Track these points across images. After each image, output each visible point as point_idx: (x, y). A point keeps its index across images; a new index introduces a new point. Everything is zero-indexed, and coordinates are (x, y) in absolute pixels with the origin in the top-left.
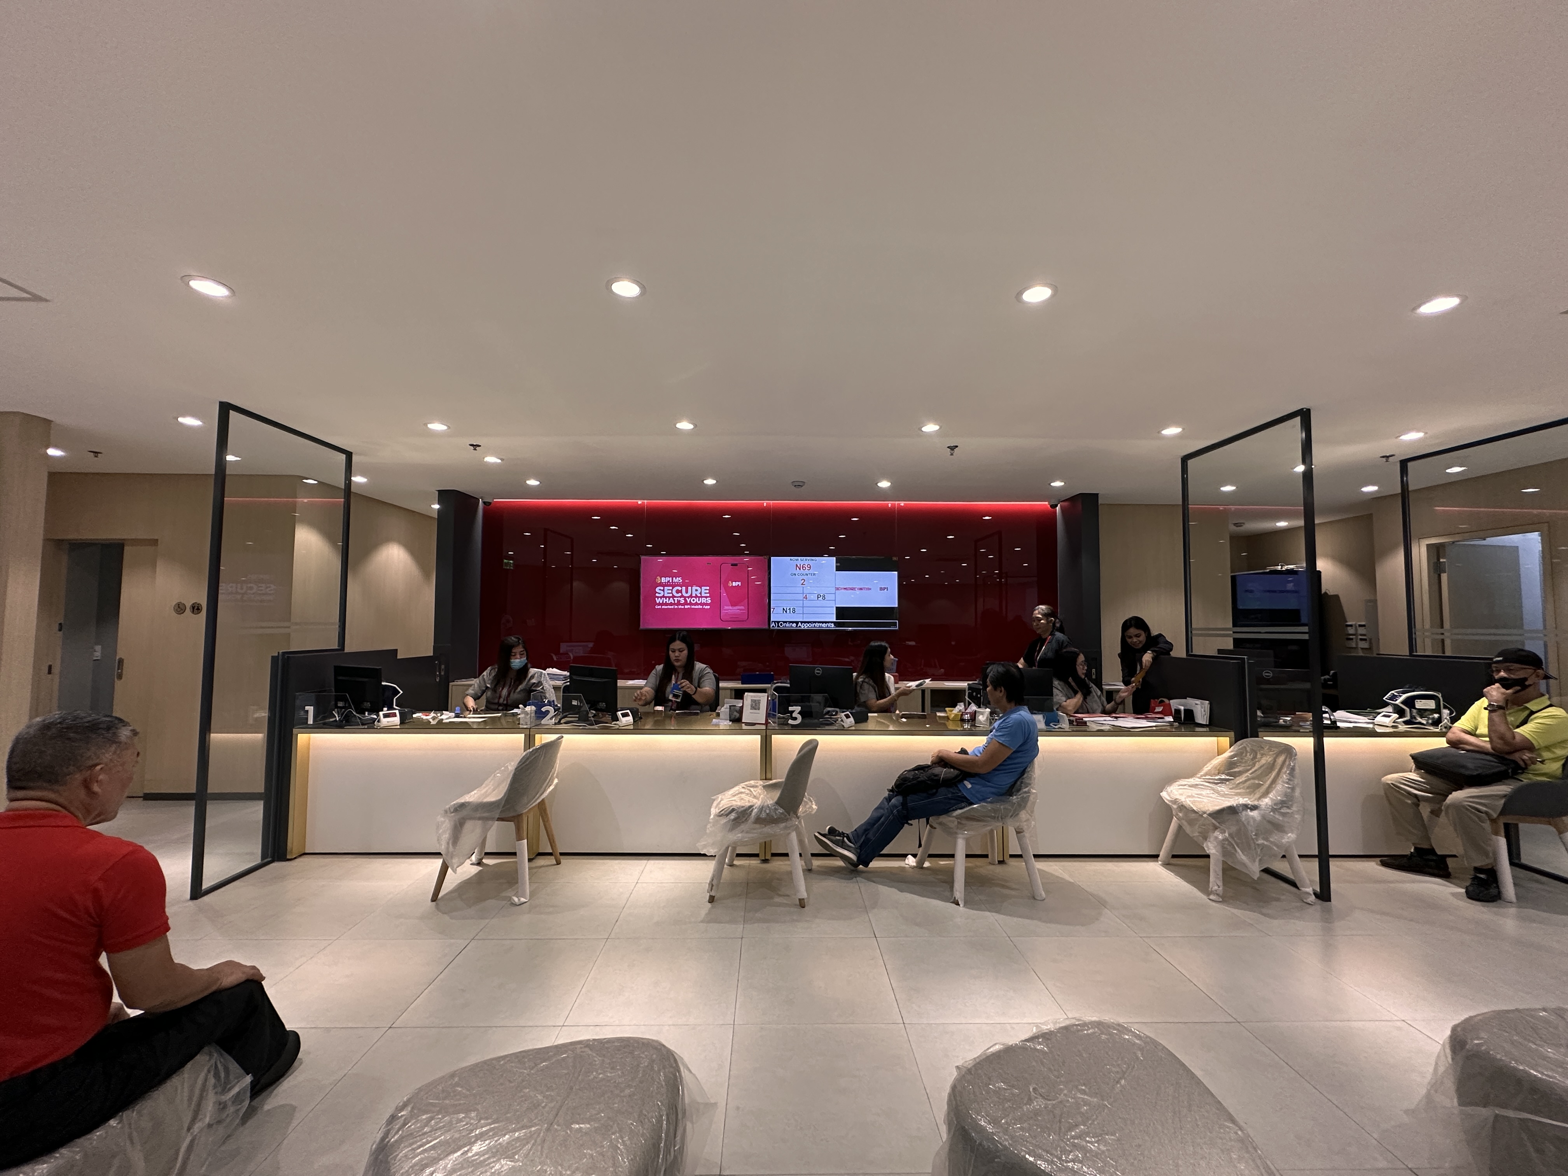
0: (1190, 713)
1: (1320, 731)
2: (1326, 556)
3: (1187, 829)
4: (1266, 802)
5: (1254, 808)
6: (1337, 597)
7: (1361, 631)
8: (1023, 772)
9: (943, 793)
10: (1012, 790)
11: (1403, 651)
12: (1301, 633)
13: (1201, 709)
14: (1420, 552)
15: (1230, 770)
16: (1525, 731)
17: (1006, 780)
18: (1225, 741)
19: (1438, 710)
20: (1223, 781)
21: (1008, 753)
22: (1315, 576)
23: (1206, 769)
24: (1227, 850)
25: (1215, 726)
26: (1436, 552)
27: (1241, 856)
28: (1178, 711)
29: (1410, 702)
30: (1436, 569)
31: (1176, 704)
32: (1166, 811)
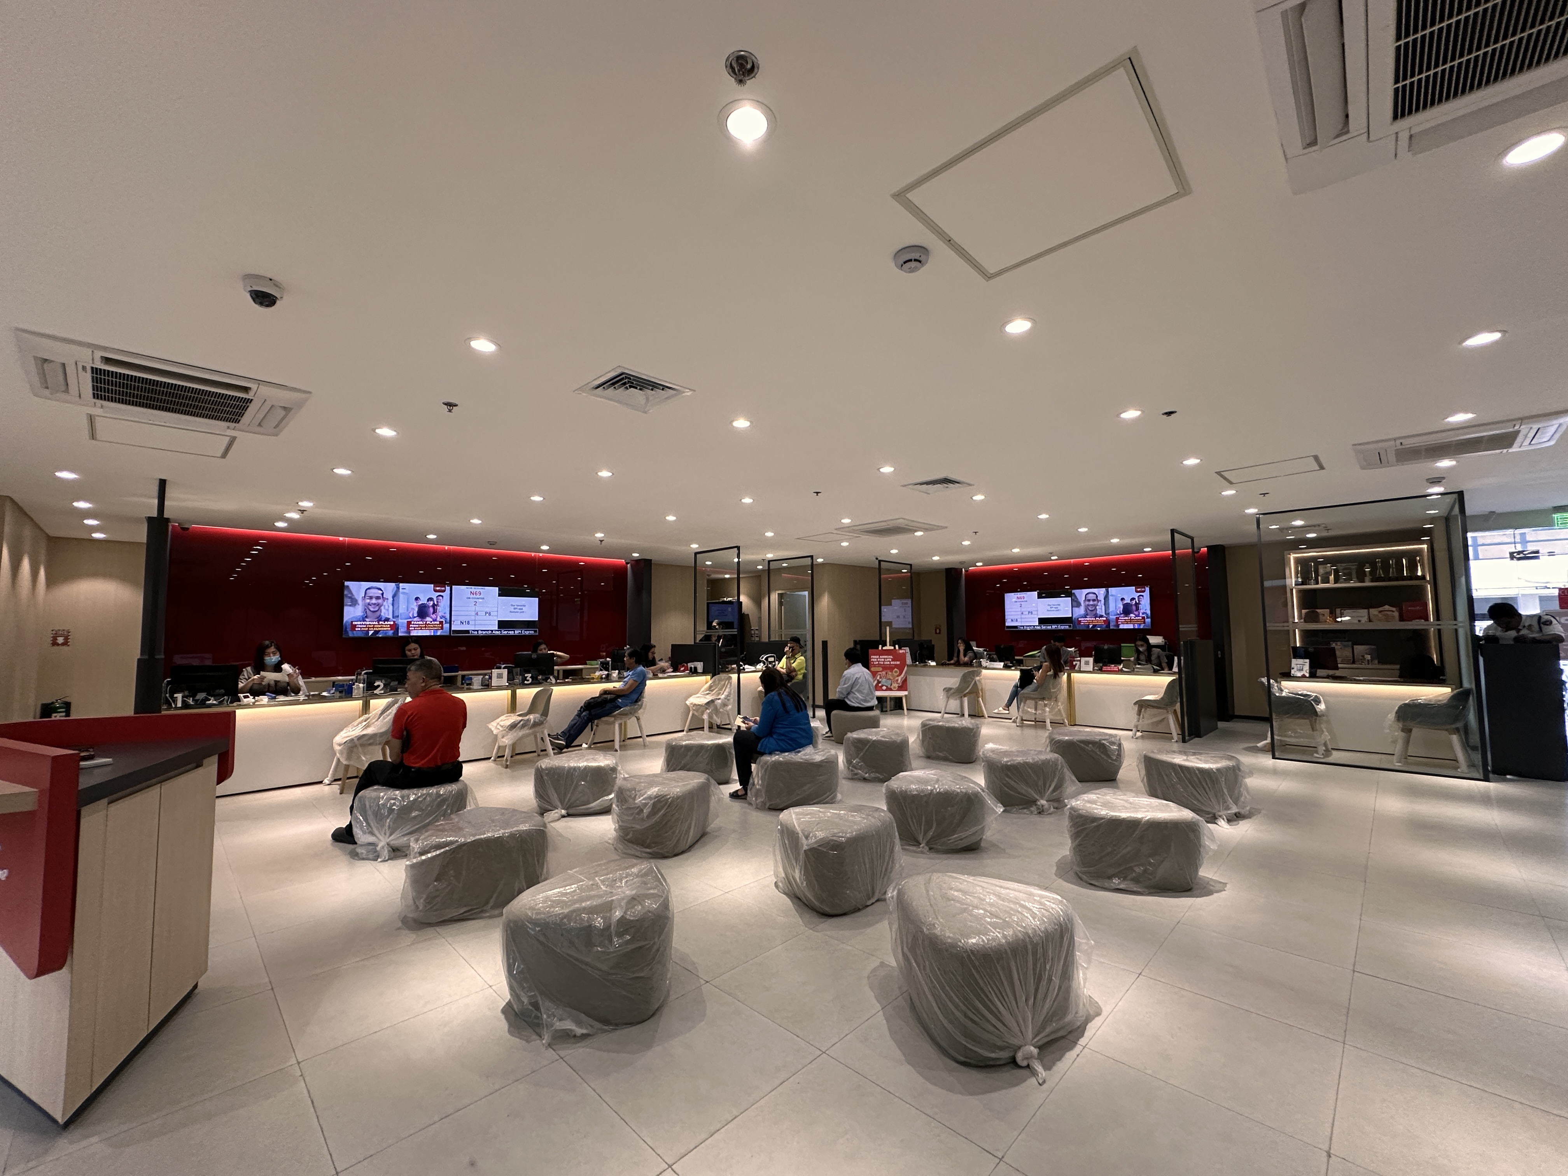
0: (696, 668)
1: (739, 672)
2: (744, 594)
3: (696, 713)
4: (723, 697)
5: (719, 699)
6: (748, 615)
7: (757, 632)
8: (642, 692)
9: (608, 706)
10: (637, 701)
11: (767, 640)
12: (734, 632)
13: (700, 666)
14: (774, 597)
15: (710, 689)
16: (794, 665)
17: (635, 697)
18: (709, 677)
19: (774, 662)
20: (708, 694)
21: (637, 684)
22: (740, 604)
23: (703, 689)
24: (710, 717)
25: (705, 672)
26: (781, 596)
27: (715, 717)
28: (691, 668)
29: (766, 659)
30: (781, 604)
31: (690, 665)
32: (688, 708)
